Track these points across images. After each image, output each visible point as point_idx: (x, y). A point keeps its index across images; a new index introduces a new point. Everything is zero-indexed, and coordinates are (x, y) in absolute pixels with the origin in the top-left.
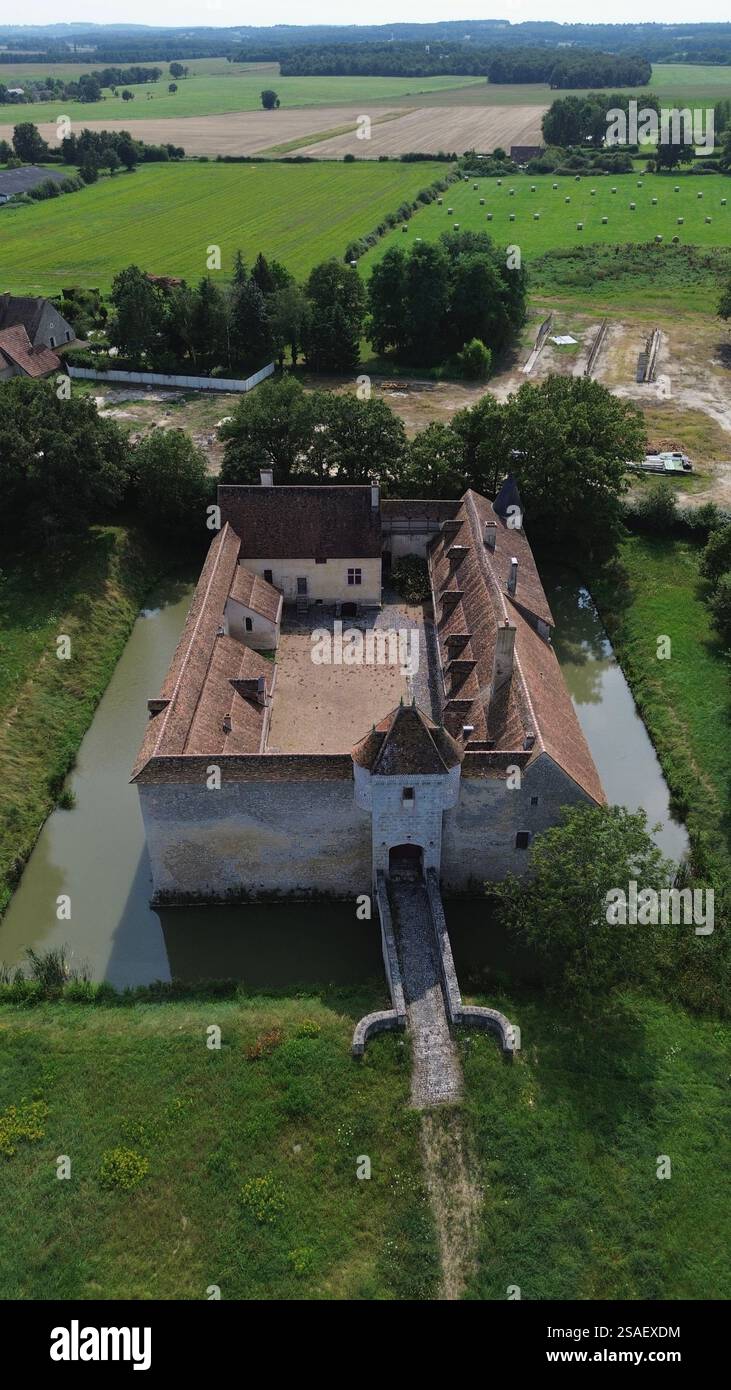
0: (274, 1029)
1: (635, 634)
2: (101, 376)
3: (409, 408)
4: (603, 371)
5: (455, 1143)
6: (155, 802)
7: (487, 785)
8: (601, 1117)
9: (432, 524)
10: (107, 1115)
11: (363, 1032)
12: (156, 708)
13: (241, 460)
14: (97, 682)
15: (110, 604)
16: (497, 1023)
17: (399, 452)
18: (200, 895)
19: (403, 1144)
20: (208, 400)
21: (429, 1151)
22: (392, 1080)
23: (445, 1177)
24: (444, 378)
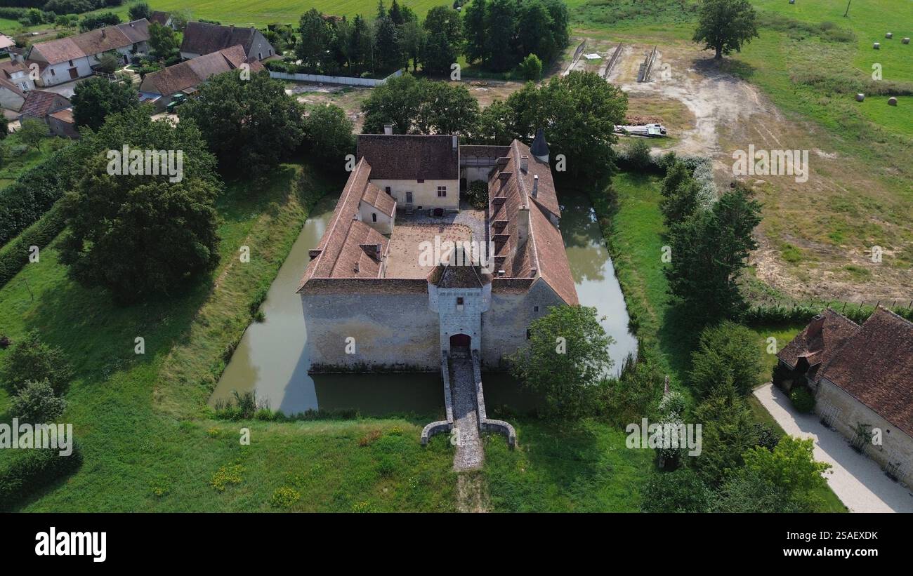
0: (377, 432)
1: (618, 229)
2: (290, 77)
3: (487, 97)
4: (616, 75)
5: (477, 488)
6: (311, 306)
7: (508, 299)
8: (563, 478)
9: (491, 161)
10: (277, 472)
11: (428, 431)
12: (313, 255)
13: (374, 122)
14: (281, 253)
15: (290, 209)
16: (507, 429)
17: (474, 119)
18: (338, 366)
19: (446, 489)
20: (358, 92)
21: (461, 493)
22: (443, 457)
23: (469, 505)
24: (511, 79)
